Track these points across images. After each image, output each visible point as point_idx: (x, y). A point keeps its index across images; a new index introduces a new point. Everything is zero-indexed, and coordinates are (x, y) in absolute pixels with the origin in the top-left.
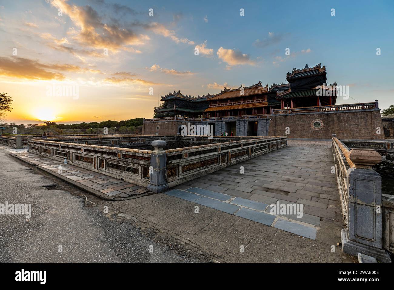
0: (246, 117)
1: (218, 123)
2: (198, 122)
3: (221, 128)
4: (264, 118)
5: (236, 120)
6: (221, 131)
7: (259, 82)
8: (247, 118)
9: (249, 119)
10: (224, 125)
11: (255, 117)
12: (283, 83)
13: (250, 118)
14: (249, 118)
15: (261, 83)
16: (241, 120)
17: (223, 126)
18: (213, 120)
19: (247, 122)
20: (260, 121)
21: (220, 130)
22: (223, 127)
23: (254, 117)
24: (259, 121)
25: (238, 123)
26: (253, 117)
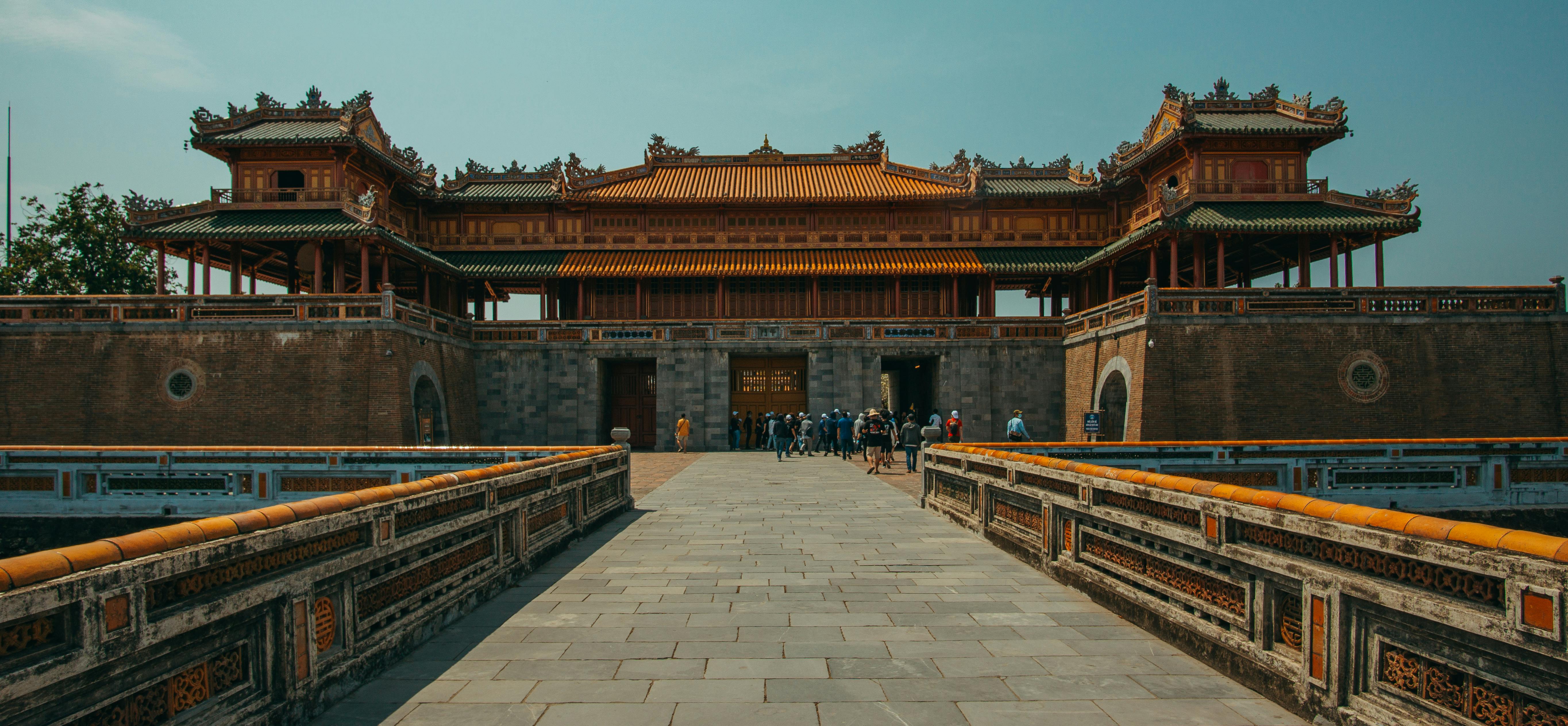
0: (870, 331)
1: (680, 361)
2: (511, 344)
3: (701, 396)
4: (974, 341)
5: (801, 343)
6: (705, 414)
7: (873, 137)
8: (877, 333)
9: (890, 340)
10: (723, 373)
11: (924, 332)
12: (1022, 160)
13: (895, 332)
14: (888, 332)
15: (881, 144)
16: (838, 342)
17: (713, 379)
18: (642, 341)
19: (879, 358)
20: (953, 353)
21: (696, 402)
22: (717, 385)
23: (917, 332)
24: (947, 354)
25: (819, 360)
26: (909, 332)
